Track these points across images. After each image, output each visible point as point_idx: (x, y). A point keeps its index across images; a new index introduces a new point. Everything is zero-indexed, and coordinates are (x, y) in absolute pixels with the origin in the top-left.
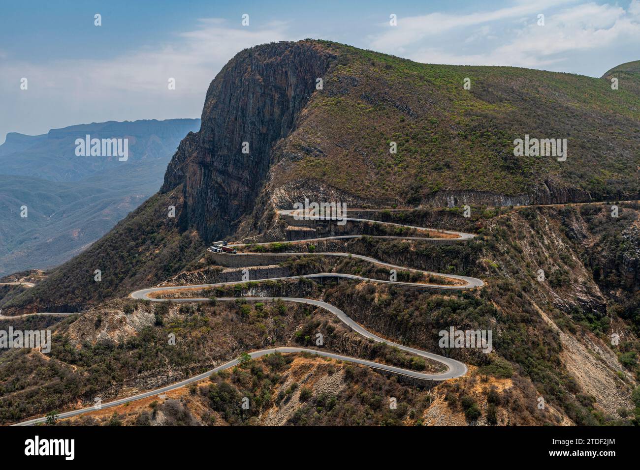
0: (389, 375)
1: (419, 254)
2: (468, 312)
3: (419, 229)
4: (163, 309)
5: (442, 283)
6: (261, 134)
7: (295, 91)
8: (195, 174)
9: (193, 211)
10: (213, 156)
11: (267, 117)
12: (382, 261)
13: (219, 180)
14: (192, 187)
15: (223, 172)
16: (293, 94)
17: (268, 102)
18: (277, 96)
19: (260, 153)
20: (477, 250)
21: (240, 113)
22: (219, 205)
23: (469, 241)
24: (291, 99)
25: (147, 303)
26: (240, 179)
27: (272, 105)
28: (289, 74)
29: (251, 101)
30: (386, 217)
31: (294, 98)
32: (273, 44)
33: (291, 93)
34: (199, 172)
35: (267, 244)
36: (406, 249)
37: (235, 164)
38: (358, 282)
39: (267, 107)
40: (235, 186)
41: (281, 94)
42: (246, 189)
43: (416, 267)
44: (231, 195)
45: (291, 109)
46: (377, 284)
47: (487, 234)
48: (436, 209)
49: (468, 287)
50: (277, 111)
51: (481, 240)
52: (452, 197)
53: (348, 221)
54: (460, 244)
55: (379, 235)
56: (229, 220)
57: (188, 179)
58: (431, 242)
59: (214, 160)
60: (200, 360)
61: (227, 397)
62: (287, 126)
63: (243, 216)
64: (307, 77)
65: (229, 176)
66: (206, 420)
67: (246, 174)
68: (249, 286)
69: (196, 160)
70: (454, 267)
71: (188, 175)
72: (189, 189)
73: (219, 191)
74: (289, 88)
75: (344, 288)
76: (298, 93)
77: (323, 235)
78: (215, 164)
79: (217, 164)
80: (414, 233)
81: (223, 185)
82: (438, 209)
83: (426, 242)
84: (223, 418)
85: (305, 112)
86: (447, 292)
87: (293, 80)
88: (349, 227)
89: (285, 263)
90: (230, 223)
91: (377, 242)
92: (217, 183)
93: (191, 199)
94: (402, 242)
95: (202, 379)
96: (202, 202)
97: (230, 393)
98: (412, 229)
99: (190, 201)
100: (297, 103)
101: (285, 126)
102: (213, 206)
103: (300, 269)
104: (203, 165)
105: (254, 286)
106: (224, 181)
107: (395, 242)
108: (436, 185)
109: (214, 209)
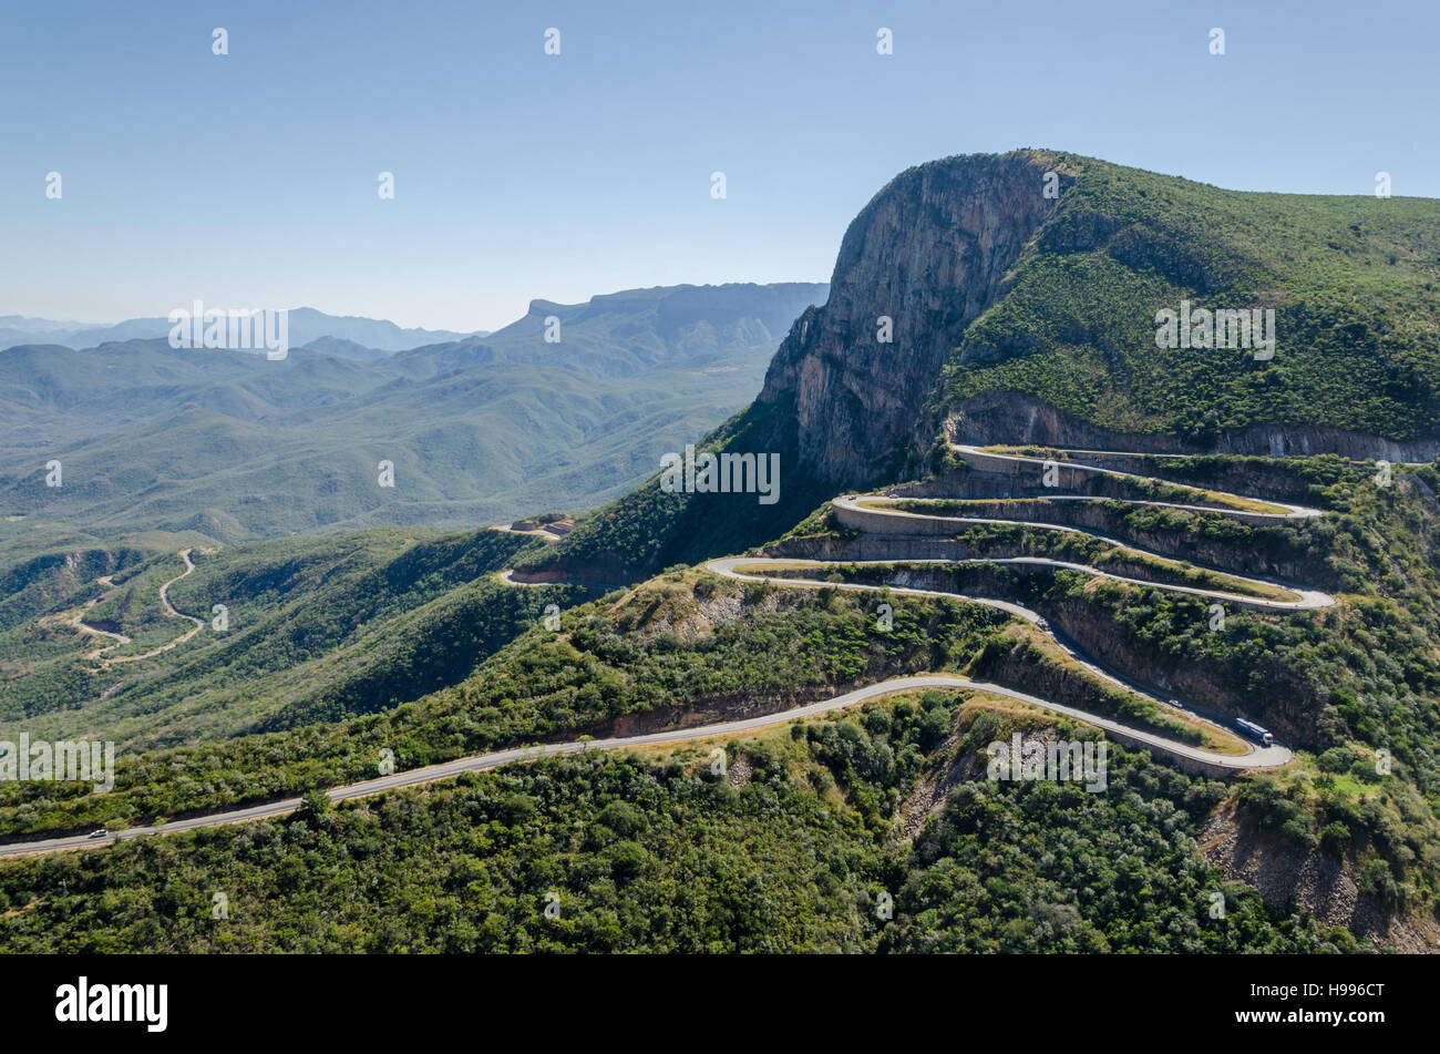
0: (1136, 747)
1: (1204, 536)
2: (1298, 650)
3: (1211, 495)
4: (755, 597)
5: (1253, 594)
6: (930, 312)
7: (995, 239)
8: (814, 375)
9: (808, 435)
10: (846, 346)
11: (943, 283)
12: (1136, 545)
13: (855, 388)
14: (809, 397)
15: (859, 375)
16: (990, 244)
17: (946, 260)
18: (961, 248)
19: (926, 344)
20: (1324, 541)
21: (896, 276)
22: (851, 429)
23: (1308, 522)
24: (986, 253)
25: (731, 583)
26: (887, 387)
27: (952, 263)
28: (986, 208)
29: (918, 256)
30: (1150, 468)
31: (993, 251)
32: (962, 157)
33: (986, 242)
34: (821, 373)
35: (932, 501)
36: (1181, 528)
37: (882, 361)
38: (1089, 577)
39: (943, 264)
40: (880, 397)
41: (970, 244)
42: (899, 404)
43: (1197, 563)
44: (872, 413)
45: (986, 270)
46: (1124, 584)
47: (1346, 510)
48: (1246, 459)
49: (1301, 605)
50: (961, 273)
51: (1334, 520)
52: (1280, 438)
53: (1076, 470)
54: (1291, 525)
55: (1133, 498)
56: (868, 456)
57: (803, 384)
58: (1232, 517)
59: (848, 353)
60: (811, 683)
61: (850, 747)
62: (977, 300)
63: (892, 449)
64: (1019, 215)
65: (872, 381)
66: (814, 779)
67: (900, 380)
68: (898, 568)
69: (819, 352)
70: (1276, 566)
71: (803, 376)
72: (803, 399)
73: (854, 405)
74: (985, 234)
75: (1064, 586)
76: (1001, 242)
77: (1031, 492)
78: (849, 360)
79: (853, 361)
80: (1201, 500)
81: (860, 396)
82: (1250, 457)
83: (1224, 516)
84: (843, 783)
85: (1010, 275)
86: (1259, 609)
87: (993, 220)
88: (1078, 480)
89: (962, 533)
90: (868, 458)
91: (1129, 510)
92: (850, 392)
93: (806, 415)
94: (1177, 513)
95: (811, 713)
96: (824, 422)
97: (856, 741)
98: (1197, 491)
99: (804, 420)
100: (997, 260)
101: (973, 300)
102: (841, 430)
103: (985, 547)
104: (828, 359)
105: (906, 568)
106: (862, 390)
107: (1163, 512)
108: (1248, 415)
109: (843, 435)
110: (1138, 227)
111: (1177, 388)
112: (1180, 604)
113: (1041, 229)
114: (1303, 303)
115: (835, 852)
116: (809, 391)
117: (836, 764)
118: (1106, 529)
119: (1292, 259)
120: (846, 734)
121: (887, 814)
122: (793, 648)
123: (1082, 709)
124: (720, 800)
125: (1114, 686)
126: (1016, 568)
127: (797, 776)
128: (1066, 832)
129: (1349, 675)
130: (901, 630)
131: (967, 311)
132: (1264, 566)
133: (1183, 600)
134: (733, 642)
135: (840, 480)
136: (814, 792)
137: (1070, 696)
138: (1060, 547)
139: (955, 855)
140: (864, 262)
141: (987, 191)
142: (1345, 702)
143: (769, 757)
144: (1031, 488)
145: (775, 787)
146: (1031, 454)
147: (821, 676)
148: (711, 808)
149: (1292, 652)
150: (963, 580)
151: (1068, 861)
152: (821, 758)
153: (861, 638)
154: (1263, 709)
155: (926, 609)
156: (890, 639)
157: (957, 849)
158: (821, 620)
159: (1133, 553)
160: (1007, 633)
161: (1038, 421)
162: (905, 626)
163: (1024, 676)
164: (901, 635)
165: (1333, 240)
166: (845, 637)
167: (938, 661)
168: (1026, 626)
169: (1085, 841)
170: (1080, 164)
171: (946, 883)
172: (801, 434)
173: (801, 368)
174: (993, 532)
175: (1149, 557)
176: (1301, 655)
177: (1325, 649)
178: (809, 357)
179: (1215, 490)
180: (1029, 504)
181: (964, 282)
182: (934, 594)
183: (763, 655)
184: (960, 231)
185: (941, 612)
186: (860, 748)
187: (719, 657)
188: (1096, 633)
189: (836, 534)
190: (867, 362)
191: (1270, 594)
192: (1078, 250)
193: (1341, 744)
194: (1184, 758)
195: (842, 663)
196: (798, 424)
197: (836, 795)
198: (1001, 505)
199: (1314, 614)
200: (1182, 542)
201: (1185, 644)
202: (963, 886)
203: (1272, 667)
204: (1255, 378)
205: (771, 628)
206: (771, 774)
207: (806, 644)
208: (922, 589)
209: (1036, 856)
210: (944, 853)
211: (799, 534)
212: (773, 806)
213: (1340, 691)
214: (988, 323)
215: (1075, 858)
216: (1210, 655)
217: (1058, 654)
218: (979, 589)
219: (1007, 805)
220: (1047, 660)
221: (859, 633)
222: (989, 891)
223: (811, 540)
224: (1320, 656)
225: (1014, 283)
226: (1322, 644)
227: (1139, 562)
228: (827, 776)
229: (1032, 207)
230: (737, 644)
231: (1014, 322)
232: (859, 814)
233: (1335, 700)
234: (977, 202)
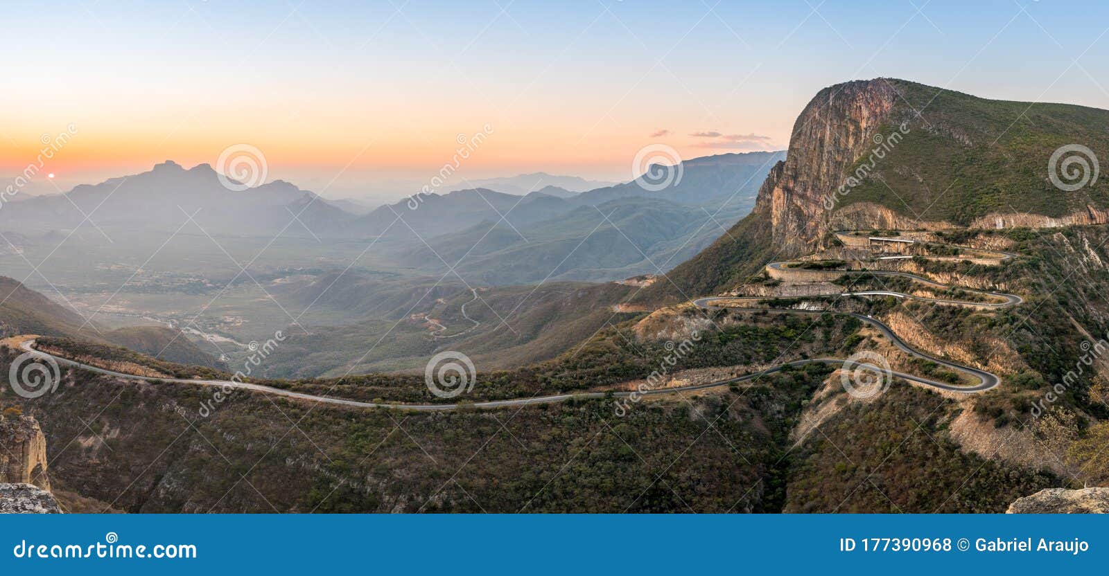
1: (962, 273)
6: (837, 162)
8: (779, 198)
9: (777, 230)
12: (929, 281)
13: (799, 203)
14: (777, 209)
15: (802, 196)
19: (835, 179)
20: (1018, 270)
21: (818, 144)
22: (798, 225)
23: (1011, 262)
24: (863, 130)
26: (816, 203)
27: (847, 137)
28: (863, 108)
30: (938, 239)
31: (866, 129)
34: (782, 196)
37: (813, 189)
40: (812, 209)
41: (856, 126)
42: (822, 211)
44: (808, 216)
45: (863, 139)
47: (1029, 253)
49: (1007, 304)
50: (851, 141)
51: (1023, 259)
52: (1000, 219)
54: (1003, 264)
56: (807, 240)
57: (774, 203)
59: (796, 184)
64: (878, 110)
65: (808, 199)
67: (823, 198)
69: (780, 185)
70: (997, 285)
71: (774, 199)
72: (774, 211)
73: (799, 213)
74: (862, 121)
76: (870, 125)
78: (796, 189)
81: (802, 208)
87: (865, 113)
92: (797, 206)
93: (775, 219)
96: (784, 222)
99: (775, 222)
100: (868, 134)
101: (857, 155)
102: (792, 226)
104: (787, 190)
106: (803, 205)
108: (985, 208)
109: (794, 229)
116: (777, 207)
132: (991, 286)
141: (862, 99)
159: (927, 285)
161: (882, 216)
172: (773, 230)
173: (773, 195)
178: (776, 188)
181: (853, 146)
184: (850, 119)
190: (805, 190)
196: (771, 223)
199: (1013, 308)
229: (883, 108)
234: (858, 105)
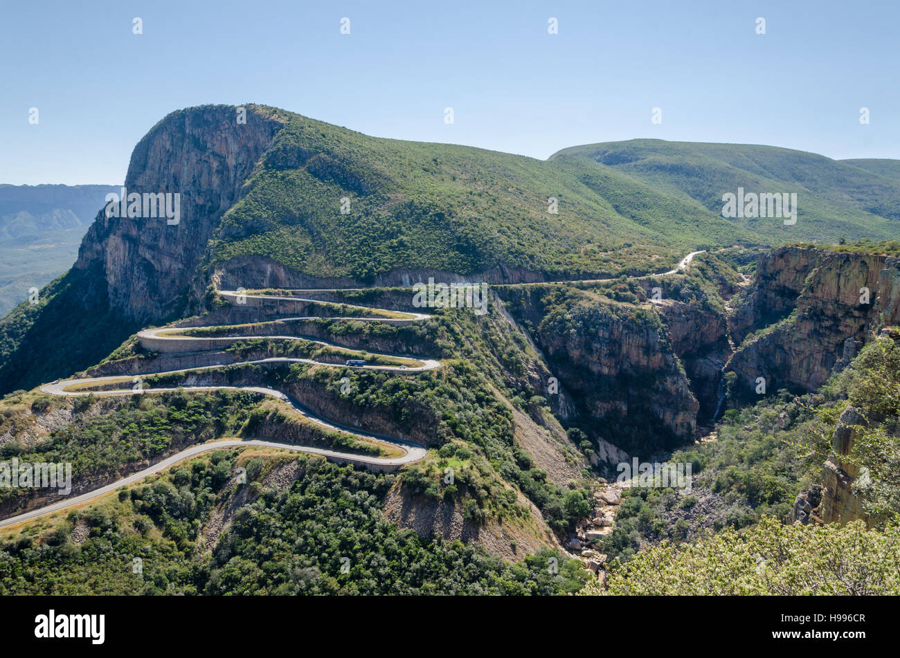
0: (344, 463)
1: (372, 335)
2: (425, 393)
3: (374, 311)
4: (82, 407)
5: (400, 365)
6: (197, 205)
7: (236, 159)
8: (117, 248)
9: (116, 290)
10: (139, 229)
11: (204, 187)
12: (335, 344)
13: (148, 256)
14: (114, 263)
15: (151, 247)
16: (234, 162)
17: (206, 171)
18: (215, 165)
19: (196, 226)
20: (433, 332)
21: (172, 181)
22: (147, 284)
23: (425, 322)
24: (231, 168)
25: (62, 399)
26: (171, 255)
27: (210, 174)
28: (229, 140)
29: (186, 169)
30: (340, 297)
31: (236, 167)
32: (211, 106)
33: (231, 162)
34: (122, 247)
35: (208, 328)
36: (360, 331)
37: (167, 239)
38: (310, 366)
39: (204, 175)
40: (166, 262)
41: (221, 162)
42: (180, 266)
43: (370, 350)
44: (162, 273)
45: (232, 179)
46: (331, 368)
47: (442, 314)
48: (391, 289)
49: (425, 368)
50: (216, 180)
51: (437, 319)
52: (407, 276)
53: (298, 302)
54: (416, 325)
55: (332, 316)
56: (161, 302)
57: (109, 255)
58: (386, 323)
59: (141, 233)
60: (131, 460)
61: (163, 498)
62: (228, 198)
63: (177, 296)
64: (251, 145)
65: (160, 251)
66: (139, 526)
67: (180, 250)
68: (188, 374)
69: (119, 232)
70: (411, 348)
71: (108, 250)
72: (110, 266)
73: (148, 268)
74: (230, 156)
75: (296, 373)
76: (240, 162)
77: (271, 318)
78: (142, 238)
79: (145, 238)
80: (369, 314)
81: (152, 262)
82: (393, 288)
83: (382, 323)
84: (159, 523)
85: (248, 183)
86: (404, 373)
87: (234, 147)
88: (299, 308)
89: (229, 347)
90: (161, 303)
91: (330, 323)
92: (145, 259)
93: (112, 277)
94: (357, 323)
95: (133, 481)
96: (126, 279)
97: (167, 494)
98: (366, 309)
99: (111, 280)
100: (239, 173)
101: (225, 198)
102: (139, 285)
103: (245, 354)
104: (126, 237)
105: (193, 373)
106: (153, 258)
107: (349, 323)
108: (390, 264)
109: (142, 288)
110: (322, 155)
111: (351, 250)
112: (363, 376)
113: (265, 154)
114: (413, 201)
115: (158, 572)
116: (114, 260)
117: (154, 512)
118: (318, 336)
119: (406, 177)
120: (160, 490)
121: (193, 538)
122: (115, 438)
123: (313, 446)
124: (65, 557)
125: (330, 429)
126: (266, 365)
127: (126, 526)
128: (309, 523)
129: (451, 403)
130: (193, 415)
131: (222, 205)
132: (404, 349)
133: (364, 373)
134: (67, 441)
135: (142, 319)
136: (139, 535)
137: (304, 439)
138: (292, 349)
139: (241, 554)
140: (148, 172)
141: (229, 128)
142: (449, 418)
143: (102, 518)
144: (271, 315)
145: (109, 538)
146: (270, 294)
147: (138, 454)
148: (58, 564)
149: (423, 395)
150: (232, 377)
151: (311, 540)
152: (143, 510)
153: (166, 424)
154: (410, 429)
155: (208, 399)
156: (186, 421)
157: (242, 549)
158: (135, 416)
159: (334, 349)
160: (263, 407)
161: (272, 274)
162: (196, 412)
163: (276, 432)
164: (193, 418)
165: (425, 167)
166: (154, 425)
167: (220, 431)
168: (275, 400)
169: (320, 525)
170: (286, 115)
171: (237, 573)
172: (110, 290)
173: (107, 244)
174: (249, 345)
175: (343, 350)
176: (427, 396)
177: (438, 391)
178: (112, 236)
179: (376, 308)
180: (271, 325)
181: (218, 186)
182: (214, 388)
183: (93, 446)
184: (213, 153)
185: (219, 399)
186: (170, 498)
187: (57, 454)
188: (317, 399)
189: (142, 356)
190: (155, 239)
191: (408, 364)
192: (289, 168)
193: (450, 442)
194: (371, 465)
195: (153, 442)
196: (107, 283)
197: (156, 534)
198: (253, 327)
199: (431, 372)
200: (361, 340)
201: (367, 398)
202: (248, 572)
203: (412, 405)
204: (392, 243)
205: (97, 427)
206: (105, 529)
207: (125, 434)
208: (205, 386)
209: (292, 542)
210: (234, 554)
211: (114, 359)
212: (108, 551)
213: (447, 413)
214: (236, 213)
215: (315, 537)
216: (380, 403)
217: (295, 415)
218: (243, 381)
219: (271, 514)
220: (289, 420)
221: (164, 421)
222: (264, 571)
223: (124, 362)
224: (436, 395)
225: (251, 187)
226: (436, 388)
227: (338, 354)
228: (147, 521)
229: (258, 140)
230: (71, 442)
231: (253, 212)
232: (173, 542)
233: (445, 418)
234: (223, 136)
